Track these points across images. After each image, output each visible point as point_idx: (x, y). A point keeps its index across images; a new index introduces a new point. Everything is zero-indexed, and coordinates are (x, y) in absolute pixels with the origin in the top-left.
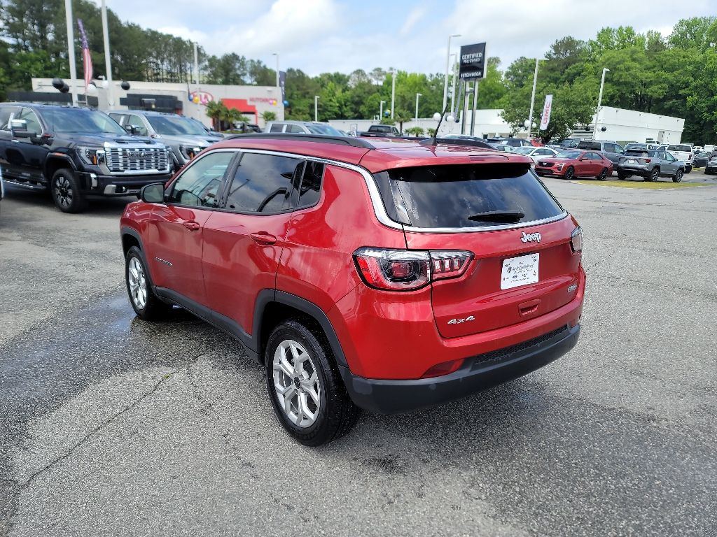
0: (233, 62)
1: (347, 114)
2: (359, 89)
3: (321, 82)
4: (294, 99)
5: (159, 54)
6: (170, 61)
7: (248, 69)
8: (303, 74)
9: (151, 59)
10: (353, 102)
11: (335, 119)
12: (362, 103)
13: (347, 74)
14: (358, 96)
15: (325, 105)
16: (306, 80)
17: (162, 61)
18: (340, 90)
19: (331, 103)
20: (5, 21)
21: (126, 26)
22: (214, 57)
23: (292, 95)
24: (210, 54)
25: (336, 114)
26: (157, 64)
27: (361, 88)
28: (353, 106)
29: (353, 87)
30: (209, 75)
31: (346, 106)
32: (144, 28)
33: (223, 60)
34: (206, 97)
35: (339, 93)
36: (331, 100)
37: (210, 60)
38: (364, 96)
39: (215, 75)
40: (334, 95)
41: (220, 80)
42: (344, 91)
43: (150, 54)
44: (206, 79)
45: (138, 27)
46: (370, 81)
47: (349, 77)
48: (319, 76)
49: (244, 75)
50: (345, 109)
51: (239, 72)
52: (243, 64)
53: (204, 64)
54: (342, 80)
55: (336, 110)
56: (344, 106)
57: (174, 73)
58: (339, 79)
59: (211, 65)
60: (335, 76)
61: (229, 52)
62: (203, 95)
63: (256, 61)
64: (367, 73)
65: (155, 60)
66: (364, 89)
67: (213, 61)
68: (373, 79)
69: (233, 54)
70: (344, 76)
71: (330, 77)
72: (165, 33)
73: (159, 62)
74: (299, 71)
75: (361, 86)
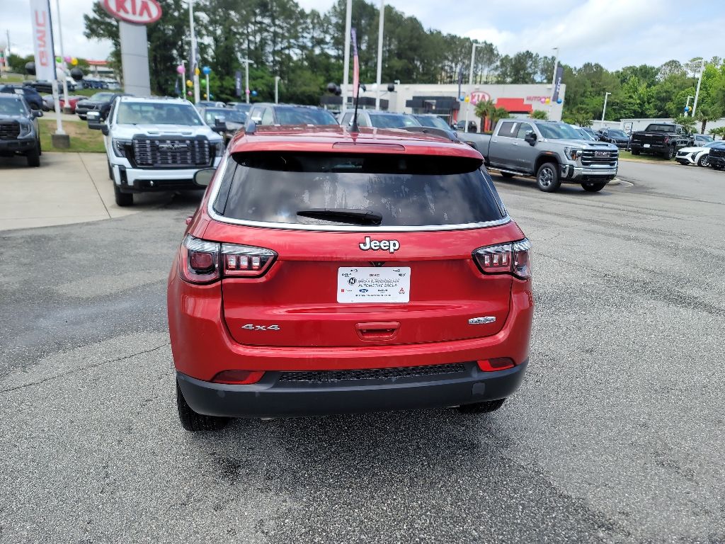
0: (525, 60)
1: (648, 113)
2: (668, 83)
3: (622, 77)
4: (586, 97)
5: (455, 57)
6: (464, 63)
7: (540, 67)
8: (601, 68)
9: (447, 63)
10: (660, 99)
11: (633, 118)
12: (671, 100)
13: (657, 66)
14: (666, 92)
15: (623, 102)
16: (604, 75)
17: (456, 65)
18: (645, 85)
19: (631, 100)
20: (332, 36)
21: (428, 33)
22: (507, 56)
23: (585, 92)
24: (502, 53)
25: (635, 112)
26: (451, 68)
27: (671, 82)
28: (659, 103)
29: (662, 80)
30: (499, 75)
31: (649, 103)
32: (445, 33)
33: (515, 59)
34: (483, 97)
35: (642, 89)
36: (631, 97)
37: (502, 60)
38: (674, 91)
39: (504, 74)
40: (636, 90)
41: (509, 80)
42: (649, 86)
43: (446, 58)
44: (495, 80)
45: (439, 33)
46: (684, 74)
47: (658, 70)
48: (621, 70)
49: (535, 73)
50: (647, 106)
51: (530, 70)
52: (535, 62)
53: (495, 65)
54: (648, 73)
55: (636, 107)
56: (646, 103)
57: (465, 75)
58: (646, 73)
59: (502, 65)
60: (641, 70)
61: (523, 50)
62: (481, 95)
63: (550, 57)
64: (682, 65)
65: (450, 63)
66: (675, 83)
67: (505, 61)
68: (689, 71)
69: (528, 52)
70: (652, 68)
71: (634, 71)
72: (462, 37)
73: (453, 65)
74: (597, 66)
75: (672, 79)
